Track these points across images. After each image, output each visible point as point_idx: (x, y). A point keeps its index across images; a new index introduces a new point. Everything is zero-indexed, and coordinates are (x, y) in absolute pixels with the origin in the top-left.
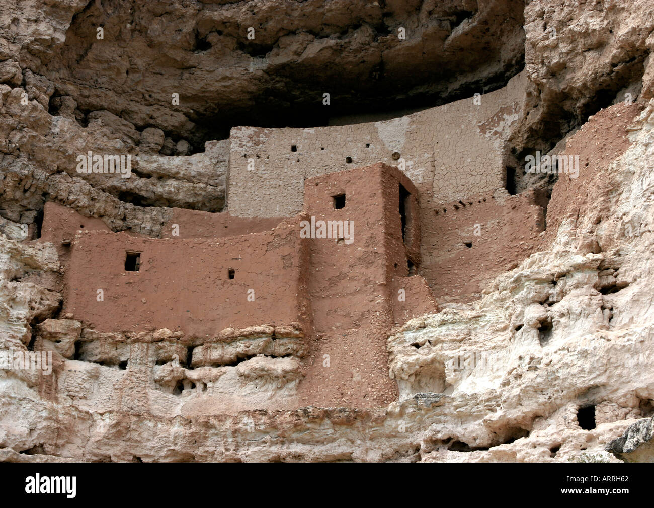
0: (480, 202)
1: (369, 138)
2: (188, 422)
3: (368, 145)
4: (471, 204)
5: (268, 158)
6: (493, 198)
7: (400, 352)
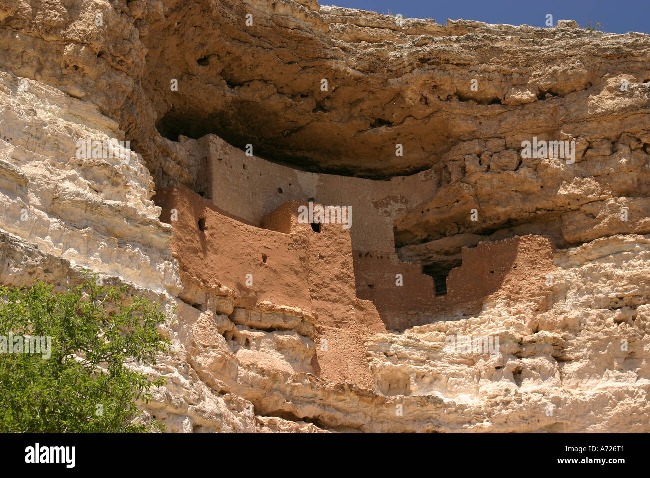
0: (378, 258)
1: (291, 179)
2: (263, 372)
3: (290, 185)
4: (371, 256)
5: (231, 167)
6: (388, 258)
7: (376, 357)
